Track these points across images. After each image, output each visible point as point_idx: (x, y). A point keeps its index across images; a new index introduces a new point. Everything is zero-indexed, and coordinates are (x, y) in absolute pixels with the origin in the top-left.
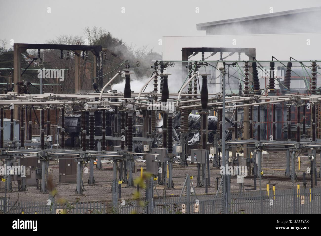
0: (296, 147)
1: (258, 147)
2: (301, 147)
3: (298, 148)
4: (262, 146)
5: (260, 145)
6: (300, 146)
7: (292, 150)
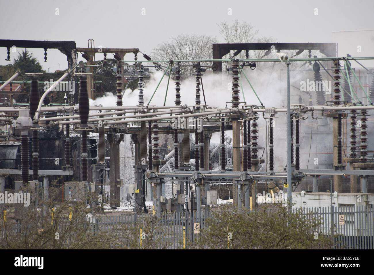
0: (241, 178)
1: (196, 180)
2: (248, 179)
3: (244, 180)
4: (201, 178)
5: (198, 176)
6: (247, 177)
7: (238, 183)
